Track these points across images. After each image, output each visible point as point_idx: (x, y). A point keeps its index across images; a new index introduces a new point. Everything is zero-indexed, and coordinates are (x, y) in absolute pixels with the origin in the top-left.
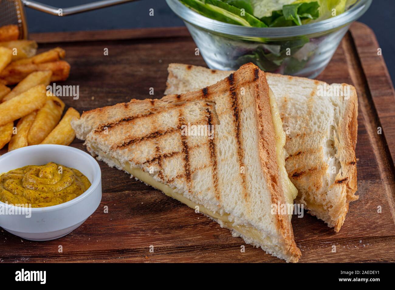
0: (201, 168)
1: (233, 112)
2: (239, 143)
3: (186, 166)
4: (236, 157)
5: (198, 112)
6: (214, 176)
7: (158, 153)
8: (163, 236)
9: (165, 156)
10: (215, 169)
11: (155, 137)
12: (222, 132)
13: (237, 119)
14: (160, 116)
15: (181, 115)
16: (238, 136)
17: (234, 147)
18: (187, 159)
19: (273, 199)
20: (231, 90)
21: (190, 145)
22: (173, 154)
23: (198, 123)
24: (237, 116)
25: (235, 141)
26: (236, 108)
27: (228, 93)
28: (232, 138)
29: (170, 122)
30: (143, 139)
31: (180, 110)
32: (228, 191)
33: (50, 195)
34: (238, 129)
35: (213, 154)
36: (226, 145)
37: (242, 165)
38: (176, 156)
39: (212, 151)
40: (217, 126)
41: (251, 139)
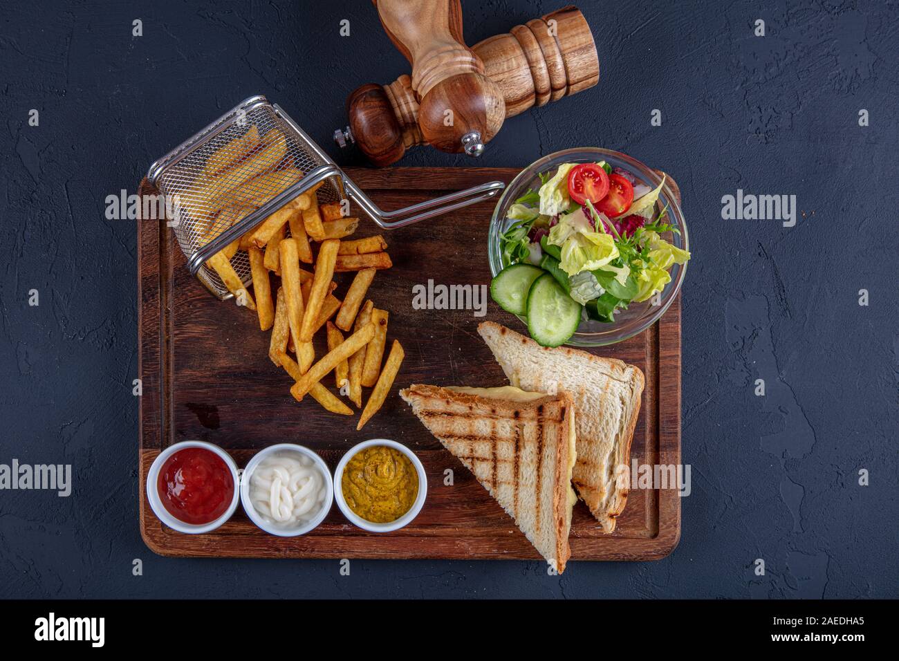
0: (505, 483)
1: (537, 445)
2: (539, 476)
3: (493, 475)
4: (533, 489)
5: (508, 428)
6: (515, 495)
7: (471, 454)
9: (478, 459)
10: (516, 489)
11: (470, 440)
12: (526, 459)
13: (540, 453)
14: (476, 421)
15: (494, 428)
16: (538, 469)
17: (534, 478)
18: (495, 468)
19: (557, 544)
20: (539, 421)
21: (499, 457)
22: (484, 460)
23: (507, 440)
24: (540, 449)
25: (535, 473)
26: (540, 441)
27: (535, 423)
28: (533, 467)
29: (484, 430)
30: (460, 437)
31: (494, 423)
32: (524, 515)
33: (387, 493)
34: (540, 463)
35: (516, 474)
36: (528, 471)
37: (538, 499)
38: (486, 463)
39: (516, 471)
40: (522, 450)
41: (549, 480)
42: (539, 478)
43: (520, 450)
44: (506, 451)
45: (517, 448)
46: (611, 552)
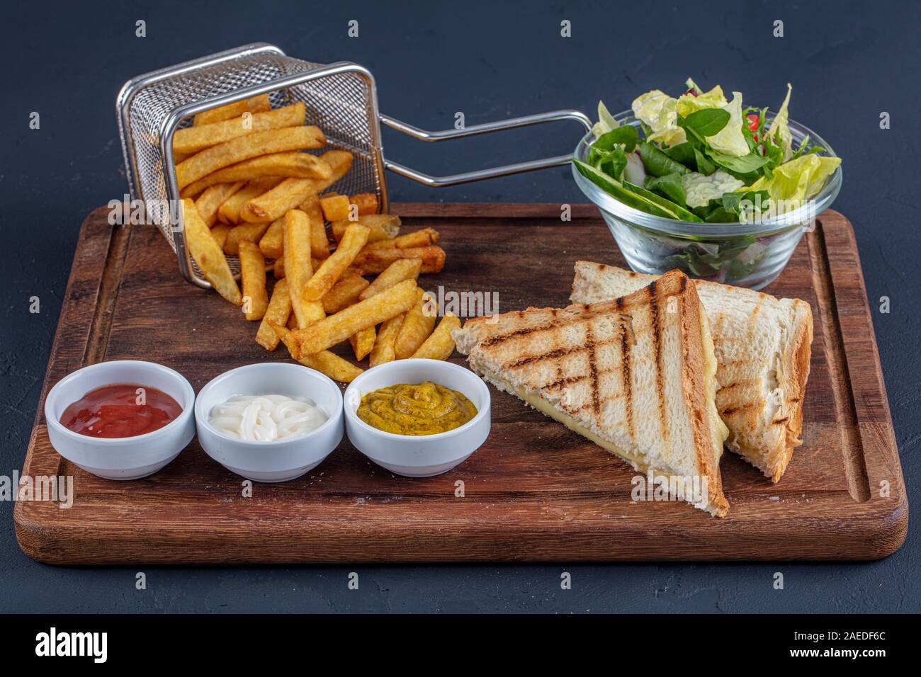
0: (612, 398)
1: (652, 330)
2: (659, 369)
3: (594, 394)
4: (654, 386)
5: (610, 327)
6: (627, 408)
7: (560, 377)
8: (564, 478)
9: (569, 381)
10: (629, 399)
11: (556, 356)
12: (639, 355)
13: (657, 340)
14: (563, 330)
15: (589, 330)
16: (658, 360)
17: (653, 374)
18: (595, 385)
19: (695, 438)
20: (651, 303)
21: (599, 368)
22: (579, 379)
23: (610, 342)
24: (657, 335)
25: (654, 366)
26: (657, 325)
27: (648, 306)
28: (651, 362)
29: (576, 338)
30: (541, 358)
31: (589, 324)
32: (643, 427)
33: (428, 422)
34: (659, 352)
35: (627, 381)
36: (643, 370)
37: (661, 396)
38: (582, 382)
39: (626, 377)
40: (633, 347)
41: (674, 365)
42: (660, 370)
43: (629, 350)
44: (609, 356)
45: (625, 348)
46: (797, 515)
